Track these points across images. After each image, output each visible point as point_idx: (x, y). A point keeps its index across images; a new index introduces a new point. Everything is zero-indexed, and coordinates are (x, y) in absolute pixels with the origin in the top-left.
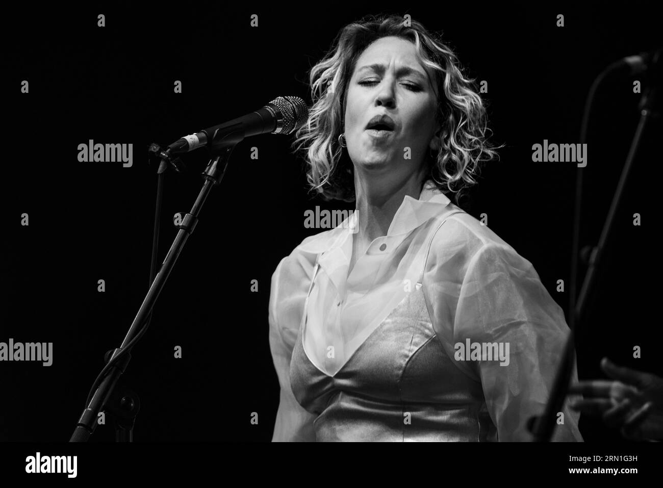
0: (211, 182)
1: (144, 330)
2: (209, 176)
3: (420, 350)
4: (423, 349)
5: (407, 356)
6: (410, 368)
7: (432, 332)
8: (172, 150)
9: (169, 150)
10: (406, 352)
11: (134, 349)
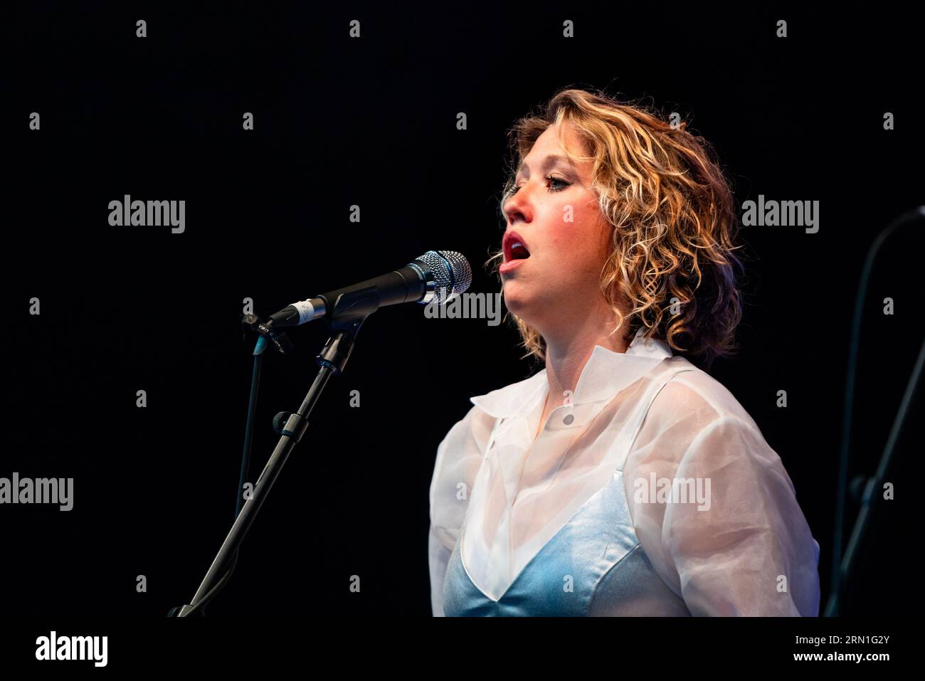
0: (329, 370)
1: (225, 579)
2: (327, 361)
3: (616, 567)
4: (620, 566)
5: (598, 576)
6: (602, 593)
7: (634, 541)
8: (275, 322)
9: (270, 322)
10: (597, 570)
11: (209, 605)
